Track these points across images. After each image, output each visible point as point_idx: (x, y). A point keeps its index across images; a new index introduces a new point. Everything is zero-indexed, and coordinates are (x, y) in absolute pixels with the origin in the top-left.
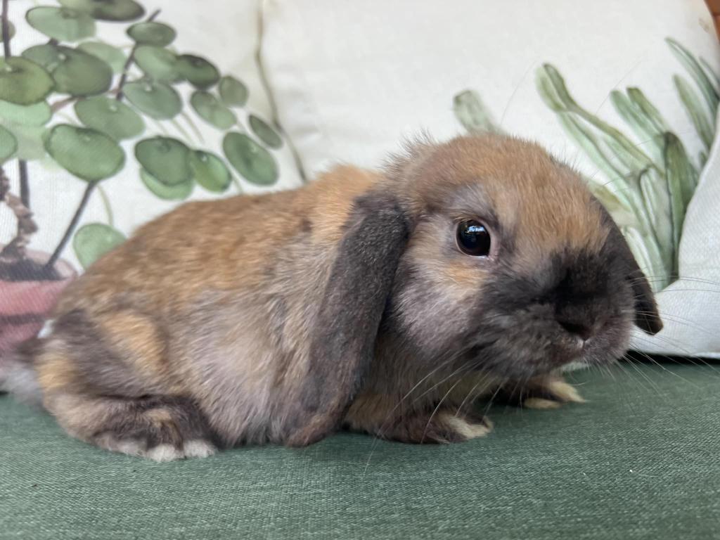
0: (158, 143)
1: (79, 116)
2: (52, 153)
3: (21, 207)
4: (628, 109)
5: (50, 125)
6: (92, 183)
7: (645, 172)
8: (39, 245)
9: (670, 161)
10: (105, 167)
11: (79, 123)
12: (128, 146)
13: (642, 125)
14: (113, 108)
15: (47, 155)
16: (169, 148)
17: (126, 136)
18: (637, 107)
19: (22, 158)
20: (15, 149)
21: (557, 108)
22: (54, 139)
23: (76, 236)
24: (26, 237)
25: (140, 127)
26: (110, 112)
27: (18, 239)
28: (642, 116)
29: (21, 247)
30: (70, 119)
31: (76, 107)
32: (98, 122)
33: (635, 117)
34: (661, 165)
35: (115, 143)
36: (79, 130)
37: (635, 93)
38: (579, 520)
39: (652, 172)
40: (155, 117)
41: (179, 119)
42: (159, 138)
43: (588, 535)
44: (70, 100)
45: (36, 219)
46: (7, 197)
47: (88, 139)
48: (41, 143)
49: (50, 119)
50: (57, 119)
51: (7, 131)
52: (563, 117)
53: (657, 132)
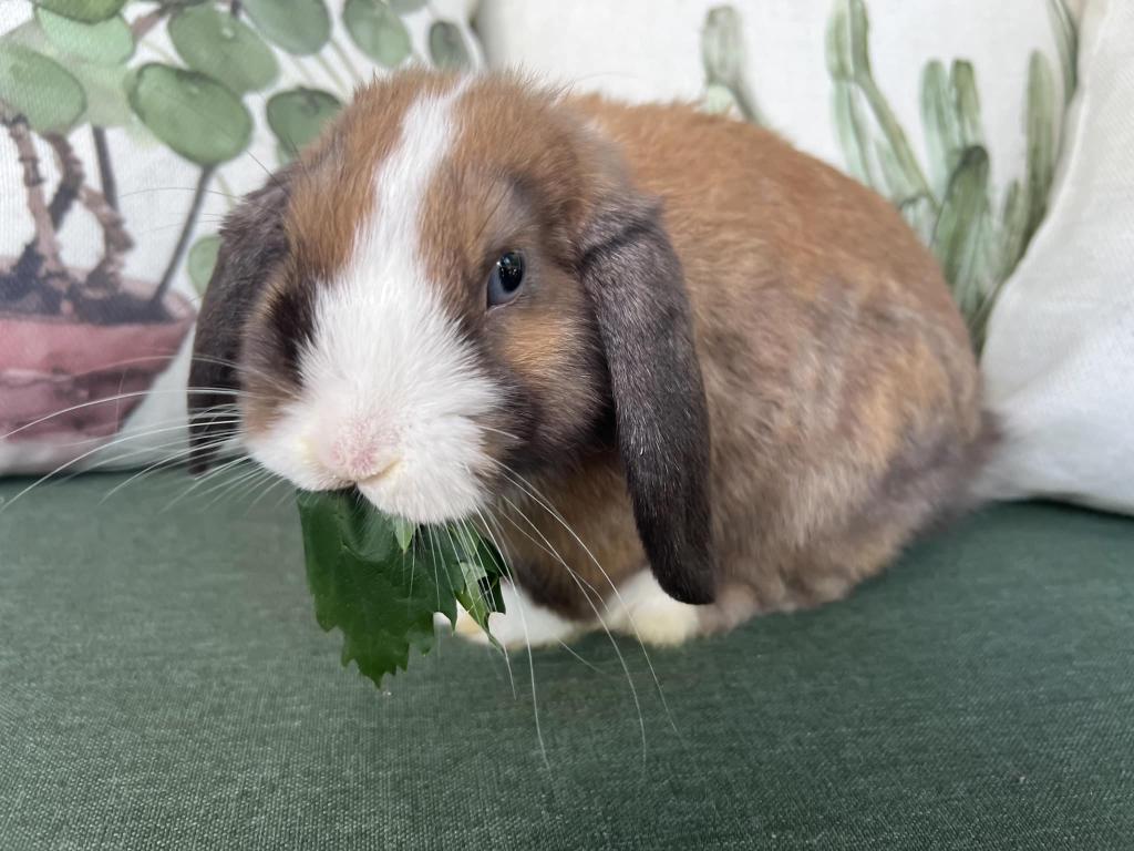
0: (301, 100)
1: (180, 48)
2: (142, 115)
3: (105, 209)
4: (938, 96)
5: (134, 64)
6: (208, 168)
7: (913, 201)
8: (140, 269)
9: (956, 190)
10: (224, 143)
11: (179, 62)
12: (255, 103)
13: (943, 127)
14: (228, 32)
15: (135, 118)
16: (317, 108)
17: (254, 87)
18: (953, 96)
19: (98, 122)
20: (84, 107)
21: (840, 73)
22: (143, 89)
23: (191, 255)
24: (119, 257)
25: (272, 71)
26: (223, 39)
27: (107, 260)
28: (951, 113)
29: (113, 274)
30: (164, 54)
31: (170, 27)
32: (206, 58)
33: (940, 113)
34: (940, 195)
35: (237, 98)
36: (180, 74)
37: (963, 69)
38: (909, 704)
39: (923, 205)
40: (293, 52)
41: (328, 52)
42: (302, 90)
43: (922, 724)
44: (160, 13)
45: (130, 227)
46: (83, 194)
47: (195, 90)
48: (122, 96)
49: (132, 54)
50: (144, 54)
51: (65, 71)
52: (839, 89)
53: (957, 142)
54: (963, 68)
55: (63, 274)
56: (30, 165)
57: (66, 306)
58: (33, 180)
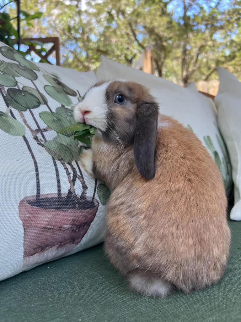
3: (82, 180)
24: (85, 191)
29: (85, 196)
46: (77, 176)
53: (213, 151)
54: (208, 137)
55: (76, 197)
56: (67, 169)
57: (77, 205)
58: (68, 174)
